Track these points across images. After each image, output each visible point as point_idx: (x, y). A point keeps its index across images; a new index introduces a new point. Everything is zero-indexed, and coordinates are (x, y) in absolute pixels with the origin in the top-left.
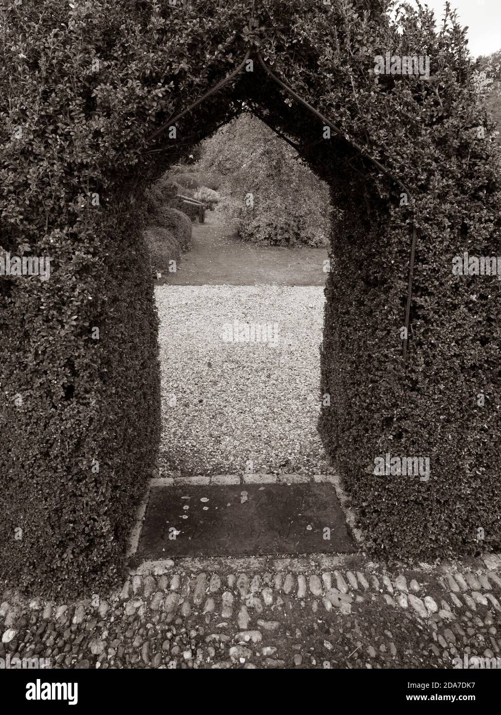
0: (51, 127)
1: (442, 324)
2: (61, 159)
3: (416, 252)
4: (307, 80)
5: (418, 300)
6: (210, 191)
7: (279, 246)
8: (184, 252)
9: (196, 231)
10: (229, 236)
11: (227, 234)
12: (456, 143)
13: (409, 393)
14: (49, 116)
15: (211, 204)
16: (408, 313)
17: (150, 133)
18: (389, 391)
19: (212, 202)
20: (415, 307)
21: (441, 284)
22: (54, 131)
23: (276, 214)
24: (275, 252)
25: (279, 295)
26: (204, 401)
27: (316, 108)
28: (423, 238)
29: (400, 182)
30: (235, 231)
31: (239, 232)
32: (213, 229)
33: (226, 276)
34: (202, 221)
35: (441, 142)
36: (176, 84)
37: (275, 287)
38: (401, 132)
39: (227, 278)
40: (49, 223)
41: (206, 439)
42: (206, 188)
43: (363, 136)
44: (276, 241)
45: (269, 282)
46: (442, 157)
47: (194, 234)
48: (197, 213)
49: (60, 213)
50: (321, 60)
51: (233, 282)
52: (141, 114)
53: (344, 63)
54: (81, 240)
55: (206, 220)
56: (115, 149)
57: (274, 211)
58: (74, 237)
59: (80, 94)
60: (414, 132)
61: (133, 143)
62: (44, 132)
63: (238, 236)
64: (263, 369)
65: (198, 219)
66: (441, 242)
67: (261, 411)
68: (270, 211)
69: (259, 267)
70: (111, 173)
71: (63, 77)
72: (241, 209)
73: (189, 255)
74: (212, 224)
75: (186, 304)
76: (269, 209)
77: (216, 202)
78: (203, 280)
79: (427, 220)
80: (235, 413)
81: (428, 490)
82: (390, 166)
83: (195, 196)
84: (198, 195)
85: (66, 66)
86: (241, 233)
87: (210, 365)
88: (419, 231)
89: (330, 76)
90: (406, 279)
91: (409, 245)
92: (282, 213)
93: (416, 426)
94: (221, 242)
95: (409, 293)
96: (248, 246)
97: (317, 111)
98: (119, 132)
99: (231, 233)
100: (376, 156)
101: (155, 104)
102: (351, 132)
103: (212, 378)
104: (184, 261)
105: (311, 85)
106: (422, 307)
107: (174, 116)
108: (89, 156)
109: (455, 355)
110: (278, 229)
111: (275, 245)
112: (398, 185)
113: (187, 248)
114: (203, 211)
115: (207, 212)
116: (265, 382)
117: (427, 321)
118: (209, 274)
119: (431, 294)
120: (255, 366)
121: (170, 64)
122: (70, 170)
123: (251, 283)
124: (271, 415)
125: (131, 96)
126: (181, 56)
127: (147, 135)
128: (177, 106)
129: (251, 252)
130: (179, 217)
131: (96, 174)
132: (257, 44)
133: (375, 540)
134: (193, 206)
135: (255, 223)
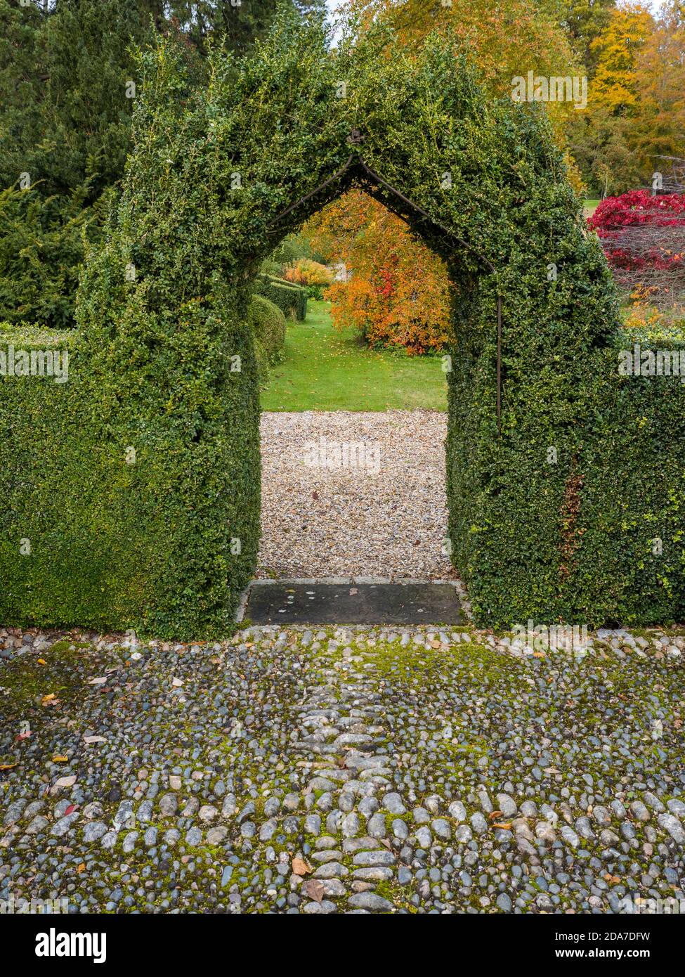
0: (193, 218)
1: (531, 383)
2: (200, 243)
3: (502, 318)
4: (402, 173)
5: (506, 360)
6: (314, 266)
7: (432, 355)
8: (273, 365)
9: (293, 333)
10: (348, 343)
11: (344, 338)
12: (534, 224)
13: (503, 449)
14: (191, 210)
15: (317, 289)
16: (499, 373)
17: (270, 221)
18: (486, 447)
19: (318, 285)
20: (505, 368)
21: (526, 346)
22: (195, 221)
23: (425, 303)
24: (425, 365)
25: (423, 424)
26: (309, 527)
27: (408, 197)
28: (508, 305)
29: (483, 257)
30: (360, 333)
31: (364, 334)
32: (322, 332)
33: (341, 399)
34: (301, 318)
35: (520, 223)
36: (293, 184)
37: (417, 414)
38: (482, 216)
39: (342, 402)
40: (186, 294)
41: (311, 559)
42: (309, 261)
43: (448, 219)
44: (428, 347)
45: (410, 407)
46: (523, 235)
47: (288, 338)
48: (293, 304)
49: (196, 285)
50: (410, 161)
51: (352, 408)
52: (265, 207)
53: (431, 161)
54: (212, 308)
55: (308, 316)
56: (243, 234)
57: (423, 297)
58: (206, 305)
59: (215, 192)
60: (495, 214)
61: (257, 229)
62: (186, 221)
63: (363, 341)
64: (388, 501)
65: (294, 314)
66: (523, 308)
67: (381, 537)
68: (417, 298)
69: (394, 386)
70: (237, 253)
71: (202, 178)
72: (368, 296)
73: (280, 370)
74: (320, 322)
75: (280, 434)
76: (414, 294)
77: (327, 285)
78: (305, 404)
79: (509, 289)
80: (348, 538)
81: (529, 548)
82: (473, 243)
83: (289, 275)
84: (293, 272)
85: (206, 170)
86: (368, 336)
87: (315, 496)
88: (503, 299)
89: (418, 173)
90: (496, 342)
91: (496, 312)
92: (435, 300)
93: (512, 482)
94: (334, 350)
95: (498, 355)
96: (381, 357)
97: (410, 201)
98: (248, 221)
99: (351, 337)
100: (460, 237)
101: (276, 199)
102: (438, 216)
103: (318, 508)
104: (273, 378)
105: (405, 178)
106: (510, 368)
107: (290, 206)
108: (223, 240)
109: (544, 412)
110: (430, 328)
111: (426, 355)
112: (482, 259)
113: (277, 359)
114: (304, 300)
115: (311, 302)
116: (388, 513)
117: (517, 381)
118: (313, 397)
119: (518, 355)
120: (377, 498)
121: (289, 169)
122: (206, 251)
123: (382, 409)
124: (393, 539)
125: (258, 194)
126: (297, 161)
127: (268, 223)
128: (293, 199)
129: (383, 364)
130: (265, 309)
131: (228, 254)
132: (358, 150)
133: (481, 605)
134: (286, 291)
135: (391, 319)
